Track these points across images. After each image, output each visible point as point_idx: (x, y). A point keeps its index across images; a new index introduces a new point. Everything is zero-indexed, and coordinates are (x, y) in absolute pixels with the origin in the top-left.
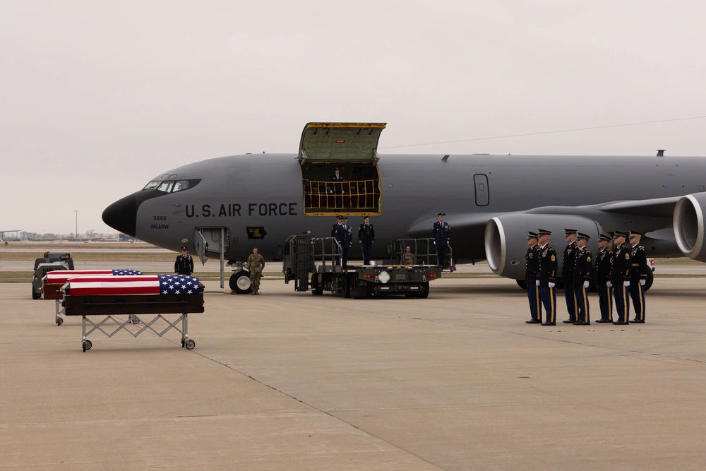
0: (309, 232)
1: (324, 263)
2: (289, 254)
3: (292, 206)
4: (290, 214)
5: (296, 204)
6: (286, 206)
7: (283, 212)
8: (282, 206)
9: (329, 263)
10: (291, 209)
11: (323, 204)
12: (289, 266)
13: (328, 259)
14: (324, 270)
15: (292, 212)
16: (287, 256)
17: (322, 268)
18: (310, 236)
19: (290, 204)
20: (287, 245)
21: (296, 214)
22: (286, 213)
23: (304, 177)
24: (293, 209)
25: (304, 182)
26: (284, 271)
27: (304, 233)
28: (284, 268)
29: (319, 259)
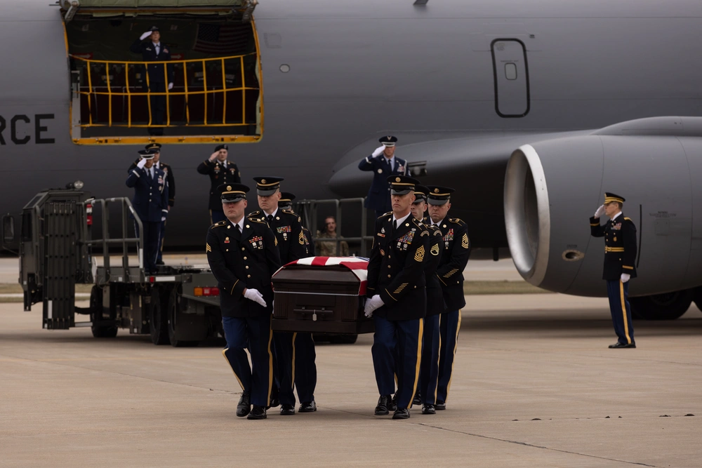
0: (79, 185)
1: (107, 261)
2: (30, 238)
3: (43, 123)
4: (39, 140)
5: (51, 116)
6: (27, 120)
7: (20, 136)
8: (19, 123)
9: (116, 261)
10: (39, 129)
11: (120, 116)
12: (32, 267)
13: (115, 250)
14: (107, 277)
15: (43, 135)
16: (28, 244)
17: (103, 273)
18: (82, 195)
19: (38, 117)
20: (27, 216)
21: (52, 141)
22: (28, 138)
23: (71, 50)
24: (45, 129)
25: (73, 64)
26: (21, 280)
27: (68, 188)
28: (22, 272)
29: (97, 251)
